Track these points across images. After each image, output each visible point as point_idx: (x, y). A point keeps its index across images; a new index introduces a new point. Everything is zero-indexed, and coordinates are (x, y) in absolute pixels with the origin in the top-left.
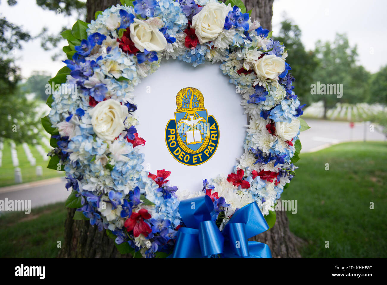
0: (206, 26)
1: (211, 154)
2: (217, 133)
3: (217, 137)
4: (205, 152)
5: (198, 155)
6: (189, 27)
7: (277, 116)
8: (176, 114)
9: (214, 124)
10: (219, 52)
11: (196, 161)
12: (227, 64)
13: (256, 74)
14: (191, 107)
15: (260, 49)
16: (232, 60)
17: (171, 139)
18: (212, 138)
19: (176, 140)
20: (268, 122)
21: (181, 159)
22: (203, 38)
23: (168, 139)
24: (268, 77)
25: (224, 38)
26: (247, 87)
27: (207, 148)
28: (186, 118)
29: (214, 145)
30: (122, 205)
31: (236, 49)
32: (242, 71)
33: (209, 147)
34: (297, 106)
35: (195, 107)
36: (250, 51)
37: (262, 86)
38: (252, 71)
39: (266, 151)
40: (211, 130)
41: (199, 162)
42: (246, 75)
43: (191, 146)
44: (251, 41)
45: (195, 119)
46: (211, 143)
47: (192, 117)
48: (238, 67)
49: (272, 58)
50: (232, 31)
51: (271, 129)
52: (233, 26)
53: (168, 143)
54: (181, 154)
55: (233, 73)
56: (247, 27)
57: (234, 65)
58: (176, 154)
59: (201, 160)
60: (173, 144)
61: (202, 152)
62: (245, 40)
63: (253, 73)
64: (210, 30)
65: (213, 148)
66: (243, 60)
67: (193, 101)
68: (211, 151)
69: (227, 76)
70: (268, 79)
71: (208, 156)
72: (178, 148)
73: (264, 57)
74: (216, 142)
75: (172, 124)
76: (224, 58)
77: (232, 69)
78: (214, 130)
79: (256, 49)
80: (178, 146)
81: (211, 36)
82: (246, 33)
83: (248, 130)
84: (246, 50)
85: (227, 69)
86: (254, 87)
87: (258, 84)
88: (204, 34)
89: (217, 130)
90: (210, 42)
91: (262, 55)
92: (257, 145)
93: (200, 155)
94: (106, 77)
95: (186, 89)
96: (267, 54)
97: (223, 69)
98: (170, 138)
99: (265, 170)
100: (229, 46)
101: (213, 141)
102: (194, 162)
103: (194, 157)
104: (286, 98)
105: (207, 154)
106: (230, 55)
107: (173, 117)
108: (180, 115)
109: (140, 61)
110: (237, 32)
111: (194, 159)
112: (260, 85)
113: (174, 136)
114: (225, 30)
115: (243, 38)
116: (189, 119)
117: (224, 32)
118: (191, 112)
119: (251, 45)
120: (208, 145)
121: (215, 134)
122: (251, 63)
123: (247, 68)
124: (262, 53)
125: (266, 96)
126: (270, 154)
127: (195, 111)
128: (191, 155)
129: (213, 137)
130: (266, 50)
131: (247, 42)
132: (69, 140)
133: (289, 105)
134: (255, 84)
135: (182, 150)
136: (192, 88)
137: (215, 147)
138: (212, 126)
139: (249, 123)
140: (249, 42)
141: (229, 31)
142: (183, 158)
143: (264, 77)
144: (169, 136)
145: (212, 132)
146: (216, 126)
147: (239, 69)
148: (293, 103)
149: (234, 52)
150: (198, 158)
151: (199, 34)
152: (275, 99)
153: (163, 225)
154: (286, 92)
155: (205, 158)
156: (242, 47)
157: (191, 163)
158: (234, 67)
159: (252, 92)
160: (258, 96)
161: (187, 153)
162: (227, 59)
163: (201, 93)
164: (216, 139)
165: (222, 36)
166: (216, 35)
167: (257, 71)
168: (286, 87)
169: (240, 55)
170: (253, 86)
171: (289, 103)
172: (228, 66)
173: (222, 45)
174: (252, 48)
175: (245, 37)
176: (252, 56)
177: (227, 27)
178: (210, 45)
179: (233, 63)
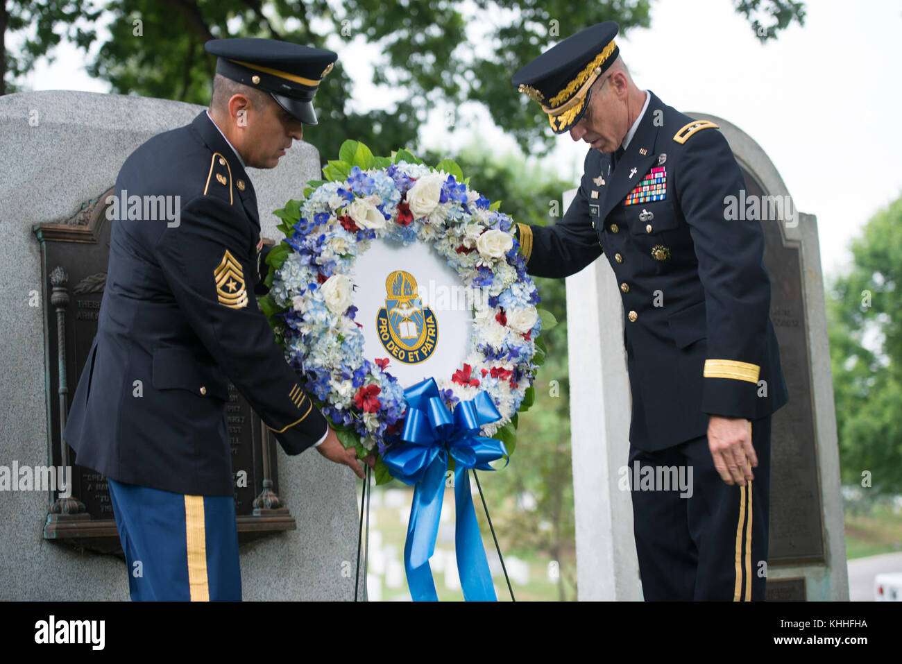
0: (421, 201)
1: (429, 353)
2: (436, 328)
3: (436, 333)
4: (422, 350)
5: (415, 353)
6: (401, 202)
7: (507, 302)
8: (387, 302)
9: (431, 317)
10: (434, 228)
11: (413, 360)
12: (443, 242)
13: (478, 252)
14: (402, 294)
15: (482, 223)
16: (449, 237)
17: (383, 330)
18: (429, 334)
19: (388, 332)
20: (497, 311)
21: (396, 355)
22: (418, 213)
23: (379, 330)
24: (492, 255)
25: (440, 212)
26: (469, 270)
27: (424, 345)
28: (398, 307)
29: (433, 342)
30: (353, 379)
31: (453, 224)
32: (462, 249)
33: (426, 344)
34: (532, 291)
35: (408, 294)
36: (470, 225)
37: (487, 267)
38: (473, 249)
39: (497, 346)
40: (427, 324)
41: (416, 361)
42: (467, 255)
43: (405, 341)
44: (470, 214)
45: (408, 308)
46: (428, 339)
47: (405, 306)
48: (458, 245)
49: (496, 233)
50: (449, 205)
51: (502, 319)
52: (449, 199)
53: (381, 335)
54: (395, 350)
55: (451, 253)
56: (465, 198)
57: (451, 243)
58: (390, 349)
59: (418, 359)
60: (385, 337)
61: (419, 350)
62: (463, 214)
63: (475, 251)
64: (424, 204)
65: (431, 346)
66: (462, 237)
67: (405, 287)
68: (429, 349)
69: (444, 258)
70: (493, 258)
71: (426, 355)
72: (391, 342)
73: (486, 232)
74: (435, 339)
75: (383, 313)
76: (439, 236)
77: (450, 247)
78: (432, 324)
79: (476, 223)
80: (391, 339)
81: (426, 211)
82: (464, 206)
83: (474, 325)
84: (465, 225)
85: (444, 248)
86: (478, 269)
87: (482, 265)
88: (419, 209)
89: (435, 324)
90: (424, 218)
91: (484, 231)
92: (486, 340)
93: (416, 353)
94: (335, 253)
95: (395, 272)
96: (490, 229)
97: (439, 248)
98: (381, 329)
99: (497, 368)
100: (445, 221)
101: (431, 337)
102: (410, 360)
103: (409, 354)
104: (517, 282)
105: (425, 352)
106: (447, 231)
107: (384, 306)
108: (392, 304)
109: (359, 239)
110: (454, 205)
111: (410, 357)
112: (484, 265)
113: (386, 327)
114: (441, 204)
115: (461, 212)
116: (402, 308)
117: (439, 207)
118: (403, 299)
119: (471, 219)
120: (426, 341)
121: (433, 328)
122: (472, 240)
123: (468, 245)
124: (484, 228)
125: (493, 280)
126: (502, 349)
127: (407, 300)
128: (407, 352)
129: (431, 332)
130: (488, 224)
131: (466, 215)
132: (302, 313)
133: (522, 290)
134: (478, 265)
135: (396, 345)
136: (403, 272)
137: (434, 345)
138: (428, 319)
139: (474, 317)
140: (468, 216)
141: (445, 204)
142: (398, 354)
143: (489, 256)
144: (380, 327)
145: (429, 326)
146: (434, 319)
147: (458, 248)
148: (526, 286)
149: (450, 228)
150: (414, 356)
151: (413, 209)
152: (504, 282)
153: (391, 404)
154: (516, 274)
155: (423, 357)
156: (460, 222)
157: (406, 360)
158: (452, 246)
159: (476, 274)
160: (483, 279)
161: (401, 349)
162: (443, 236)
163: (413, 278)
164: (434, 335)
165: (437, 210)
166: (431, 210)
167: (479, 249)
168: (516, 268)
169: (458, 231)
170: (476, 267)
171: (521, 287)
172: (444, 245)
173: (437, 220)
174: (472, 222)
175: (463, 210)
176: (472, 232)
177: (443, 200)
178: (425, 221)
179: (451, 241)
